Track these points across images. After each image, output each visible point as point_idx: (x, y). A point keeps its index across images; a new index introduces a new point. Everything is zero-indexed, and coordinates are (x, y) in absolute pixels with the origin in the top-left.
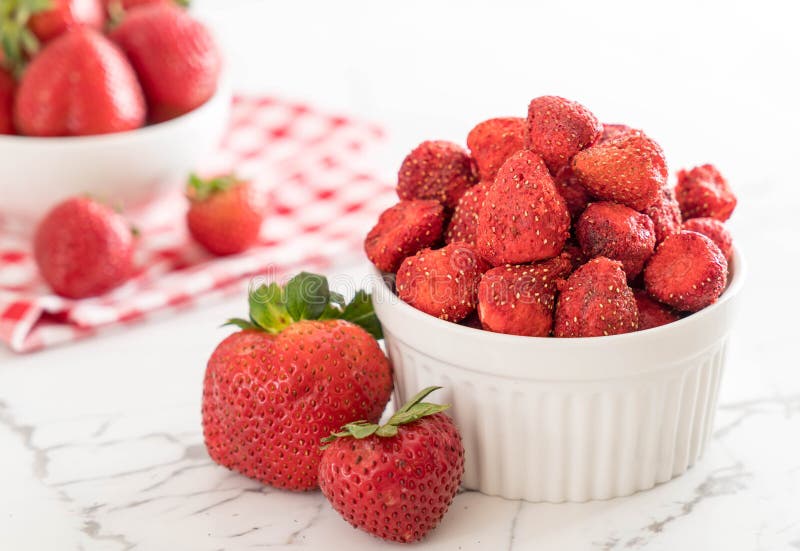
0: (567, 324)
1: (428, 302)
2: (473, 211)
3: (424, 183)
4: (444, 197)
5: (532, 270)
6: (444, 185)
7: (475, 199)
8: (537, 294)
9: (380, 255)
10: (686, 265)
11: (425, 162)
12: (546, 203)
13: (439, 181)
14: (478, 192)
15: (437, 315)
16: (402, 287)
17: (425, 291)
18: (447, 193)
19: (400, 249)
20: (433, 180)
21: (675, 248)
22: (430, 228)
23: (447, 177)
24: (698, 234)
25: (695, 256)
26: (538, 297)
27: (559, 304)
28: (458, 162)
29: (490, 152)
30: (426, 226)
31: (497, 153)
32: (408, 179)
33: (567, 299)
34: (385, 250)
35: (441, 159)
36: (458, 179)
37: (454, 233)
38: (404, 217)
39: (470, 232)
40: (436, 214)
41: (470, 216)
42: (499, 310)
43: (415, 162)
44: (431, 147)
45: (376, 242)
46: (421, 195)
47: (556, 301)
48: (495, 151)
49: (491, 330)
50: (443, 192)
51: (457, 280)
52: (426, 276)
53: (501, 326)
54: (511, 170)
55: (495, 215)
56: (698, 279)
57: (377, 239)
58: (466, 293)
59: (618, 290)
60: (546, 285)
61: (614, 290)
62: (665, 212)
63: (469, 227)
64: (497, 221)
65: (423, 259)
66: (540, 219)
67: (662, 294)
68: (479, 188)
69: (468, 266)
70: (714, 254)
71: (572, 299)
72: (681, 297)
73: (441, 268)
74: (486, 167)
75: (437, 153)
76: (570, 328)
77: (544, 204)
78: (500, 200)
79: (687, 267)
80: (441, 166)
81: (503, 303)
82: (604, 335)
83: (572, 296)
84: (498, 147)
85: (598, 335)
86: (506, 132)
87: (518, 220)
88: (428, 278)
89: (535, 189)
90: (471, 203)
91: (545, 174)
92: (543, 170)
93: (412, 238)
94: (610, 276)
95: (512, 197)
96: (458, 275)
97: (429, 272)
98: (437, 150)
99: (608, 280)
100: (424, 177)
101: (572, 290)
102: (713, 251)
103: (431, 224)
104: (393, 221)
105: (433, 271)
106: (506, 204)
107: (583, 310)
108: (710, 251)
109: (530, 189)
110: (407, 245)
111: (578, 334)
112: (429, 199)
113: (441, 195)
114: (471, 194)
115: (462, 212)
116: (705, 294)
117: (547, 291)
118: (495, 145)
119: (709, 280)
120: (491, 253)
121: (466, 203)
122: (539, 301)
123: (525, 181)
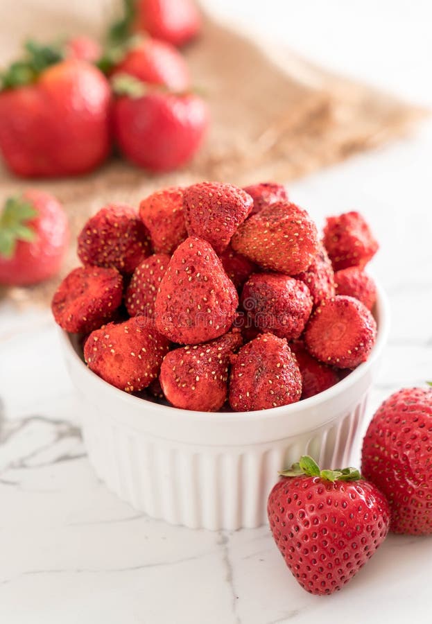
0: (241, 397)
2: (150, 283)
3: (103, 250)
4: (122, 264)
5: (208, 351)
6: (122, 252)
7: (151, 272)
8: (213, 373)
9: (67, 322)
10: (341, 329)
11: (104, 233)
12: (218, 295)
13: (117, 249)
14: (154, 265)
15: (122, 388)
16: (90, 360)
17: (112, 366)
18: (125, 260)
19: (85, 319)
20: (112, 248)
21: (331, 314)
23: (124, 245)
24: (350, 299)
25: (348, 320)
26: (214, 375)
27: (232, 376)
28: (134, 228)
29: (162, 227)
30: (108, 299)
31: (169, 227)
32: (88, 247)
33: (240, 375)
34: (72, 319)
35: (118, 228)
36: (135, 246)
37: (134, 301)
38: (87, 286)
39: (148, 301)
41: (147, 287)
42: (181, 390)
43: (95, 231)
44: (108, 215)
45: (62, 308)
46: (100, 261)
47: (229, 373)
48: (166, 225)
49: (171, 405)
50: (121, 259)
51: (140, 357)
52: (111, 353)
53: (183, 404)
54: (183, 262)
55: (172, 306)
56: (352, 344)
57: (63, 305)
58: (148, 367)
59: (285, 366)
60: (221, 362)
61: (282, 367)
62: (320, 276)
63: (147, 296)
64: (173, 312)
65: (107, 336)
66: (212, 311)
67: (321, 356)
68: (154, 261)
69: (149, 343)
70: (365, 319)
71: (243, 377)
72: (338, 360)
73: (125, 346)
74: (159, 239)
75: (114, 222)
76: (244, 401)
77: (214, 296)
78: (175, 292)
79: (341, 331)
80: (118, 235)
81: (183, 386)
82: (274, 407)
83: (244, 372)
84: (169, 221)
85: (268, 407)
86: (175, 207)
87: (193, 313)
88: (114, 355)
89: (206, 281)
90: (148, 276)
91: (214, 263)
92: (212, 259)
93: (95, 310)
94: (278, 355)
95: (185, 290)
96: (141, 351)
97: (114, 349)
98: (114, 218)
99: (275, 358)
100: (103, 246)
101: (244, 366)
102: (364, 315)
103: (113, 296)
104: (78, 288)
105: (118, 348)
106: (180, 296)
107: (254, 386)
108: (362, 317)
109: (201, 283)
110: (91, 317)
111: (251, 405)
112: (109, 267)
113: (119, 262)
114: (147, 267)
115: (139, 282)
116: (359, 356)
117: (221, 367)
118: (167, 220)
119: (362, 344)
120: (169, 335)
121: (143, 275)
122: (215, 378)
123: (196, 274)
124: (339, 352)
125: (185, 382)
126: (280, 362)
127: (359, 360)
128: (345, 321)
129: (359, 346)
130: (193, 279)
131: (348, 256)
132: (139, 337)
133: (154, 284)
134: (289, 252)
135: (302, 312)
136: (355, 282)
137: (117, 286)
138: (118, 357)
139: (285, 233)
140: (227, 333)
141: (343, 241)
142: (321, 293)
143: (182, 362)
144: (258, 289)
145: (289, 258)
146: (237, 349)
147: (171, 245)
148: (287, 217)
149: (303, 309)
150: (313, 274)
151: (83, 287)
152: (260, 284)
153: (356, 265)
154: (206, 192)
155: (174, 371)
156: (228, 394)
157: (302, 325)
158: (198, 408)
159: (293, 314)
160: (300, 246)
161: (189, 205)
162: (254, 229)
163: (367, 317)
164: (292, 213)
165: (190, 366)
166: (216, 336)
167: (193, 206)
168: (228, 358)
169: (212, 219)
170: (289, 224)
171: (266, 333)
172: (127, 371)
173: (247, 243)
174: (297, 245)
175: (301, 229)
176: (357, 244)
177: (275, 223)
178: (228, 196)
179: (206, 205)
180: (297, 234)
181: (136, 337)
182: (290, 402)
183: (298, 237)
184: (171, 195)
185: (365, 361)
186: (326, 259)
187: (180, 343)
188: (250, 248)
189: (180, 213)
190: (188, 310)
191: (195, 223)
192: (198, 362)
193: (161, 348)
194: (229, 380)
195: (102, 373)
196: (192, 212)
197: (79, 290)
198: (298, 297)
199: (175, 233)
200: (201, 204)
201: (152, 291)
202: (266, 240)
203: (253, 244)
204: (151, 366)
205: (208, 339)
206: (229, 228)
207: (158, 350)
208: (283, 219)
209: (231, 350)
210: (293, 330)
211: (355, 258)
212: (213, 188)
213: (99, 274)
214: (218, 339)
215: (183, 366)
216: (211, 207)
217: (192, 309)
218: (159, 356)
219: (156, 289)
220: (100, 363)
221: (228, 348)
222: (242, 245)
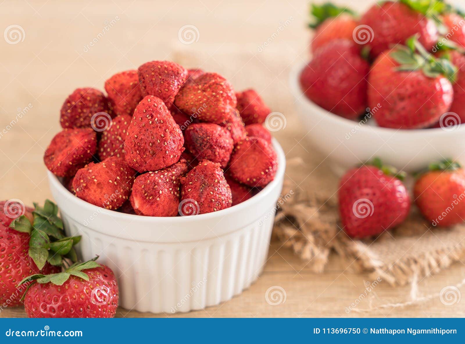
2: (117, 135)
3: (80, 117)
5: (166, 174)
7: (118, 127)
8: (171, 189)
9: (58, 167)
11: (80, 104)
12: (171, 133)
13: (90, 115)
14: (119, 122)
16: (78, 190)
17: (95, 191)
19: (71, 163)
20: (86, 115)
21: (247, 149)
22: (90, 149)
23: (95, 112)
25: (259, 153)
26: (171, 191)
27: (183, 193)
28: (101, 101)
29: (123, 95)
30: (87, 147)
31: (128, 95)
32: (69, 115)
33: (189, 190)
34: (61, 164)
35: (90, 101)
37: (105, 150)
38: (70, 141)
39: (116, 148)
40: (93, 139)
41: (115, 138)
42: (149, 202)
43: (73, 103)
44: (82, 93)
45: (53, 158)
46: (78, 125)
47: (181, 190)
48: (126, 94)
49: (142, 214)
51: (115, 183)
52: (94, 183)
53: (151, 212)
54: (145, 111)
55: (138, 142)
56: (264, 168)
57: (53, 156)
58: (122, 190)
59: (220, 182)
60: (175, 182)
61: (219, 182)
62: (236, 126)
63: (115, 145)
64: (140, 146)
65: (90, 171)
66: (167, 144)
67: (242, 178)
68: (119, 119)
69: (121, 173)
71: (192, 190)
72: (255, 180)
73: (104, 176)
74: (122, 105)
75: (87, 96)
77: (168, 133)
78: (140, 132)
79: (255, 160)
80: (91, 105)
81: (151, 198)
82: (214, 211)
83: (192, 188)
84: (128, 91)
85: (211, 211)
86: (131, 81)
87: (154, 146)
88: (96, 183)
89: (162, 123)
90: (115, 130)
91: (166, 112)
92: (165, 109)
93: (78, 156)
94: (215, 174)
95: (148, 130)
96: (116, 180)
97: (96, 179)
98: (86, 94)
99: (214, 176)
100: (80, 113)
101: (191, 184)
103: (90, 145)
104: (63, 144)
105: (99, 178)
106: (144, 135)
107: (200, 197)
109: (159, 125)
110: (76, 161)
112: (85, 128)
114: (115, 123)
115: (109, 135)
116: (269, 176)
117: (175, 186)
118: (126, 91)
119: (270, 167)
120: (137, 165)
121: (112, 130)
122: (172, 193)
123: (155, 119)
124: (255, 174)
125: (152, 195)
126: (217, 178)
127: (269, 179)
128: (257, 153)
129: (268, 169)
130: (153, 123)
131: (251, 117)
132: (114, 169)
133: (120, 135)
134: (217, 105)
135: (228, 147)
138: (99, 185)
139: (213, 92)
140: (177, 163)
141: (245, 108)
142: (237, 137)
143: (149, 181)
144: (197, 131)
145: (216, 109)
146: (185, 173)
147: (130, 108)
148: (213, 81)
149: (228, 145)
150: (231, 124)
151: (67, 143)
152: (197, 128)
154: (155, 66)
155: (143, 188)
157: (228, 156)
158: (161, 215)
159: (222, 148)
160: (224, 100)
161: (144, 75)
162: (190, 91)
164: (216, 78)
165: (154, 184)
166: (171, 164)
167: (147, 76)
168: (179, 180)
169: (162, 82)
170: (215, 85)
171: (205, 161)
172: (106, 194)
173: (186, 100)
174: (222, 99)
175: (224, 88)
177: (206, 85)
178: (172, 67)
179: (157, 74)
180: (221, 92)
181: (112, 170)
182: (225, 208)
183: (222, 94)
184: (128, 74)
185: (272, 180)
187: (145, 170)
188: (189, 103)
189: (135, 85)
190: (151, 144)
191: (149, 87)
192: (160, 181)
193: (130, 177)
194: (181, 195)
195: (88, 198)
196: (146, 80)
197: (65, 145)
198: (224, 137)
199: (132, 99)
200: (153, 73)
201: (119, 141)
202: (200, 97)
203: (191, 101)
204: (124, 189)
205: (165, 166)
206: (175, 88)
207: (128, 179)
208: (210, 83)
209: (181, 174)
210: (223, 159)
211: (255, 118)
212: (160, 63)
213: (78, 132)
214: (172, 167)
215: (149, 184)
216: (160, 75)
217: (153, 143)
218: (129, 183)
219: (122, 139)
220: (86, 191)
221: (179, 172)
222: (183, 102)
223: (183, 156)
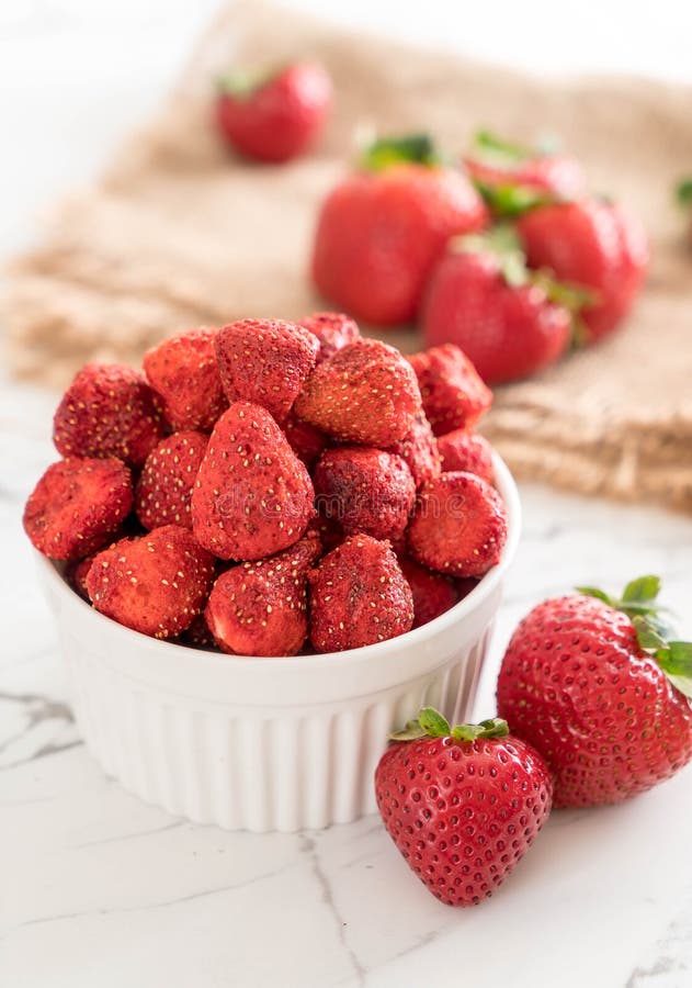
0: (330, 631)
1: (140, 618)
2: (174, 476)
3: (95, 432)
4: (126, 450)
5: (279, 567)
6: (124, 433)
7: (176, 460)
8: (289, 599)
9: (53, 544)
10: (459, 520)
11: (94, 406)
12: (288, 484)
13: (116, 429)
14: (179, 448)
15: (151, 633)
16: (97, 597)
17: (134, 602)
18: (129, 444)
19: (81, 537)
20: (108, 428)
22: (119, 506)
23: (127, 422)
24: (467, 476)
25: (469, 507)
26: (290, 602)
27: (315, 602)
28: (138, 397)
29: (185, 391)
30: (115, 503)
31: (195, 391)
32: (73, 430)
33: (327, 599)
34: (60, 538)
35: (115, 398)
36: (142, 423)
37: (150, 504)
38: (78, 487)
39: (173, 502)
41: (170, 481)
42: (245, 629)
43: (81, 405)
45: (42, 524)
46: (92, 449)
47: (309, 597)
48: (191, 388)
49: (232, 652)
50: (124, 444)
51: (175, 585)
52: (131, 584)
53: (249, 648)
54: (233, 439)
55: (221, 505)
56: (480, 541)
57: (43, 519)
58: (188, 599)
59: (391, 580)
60: (297, 582)
61: (387, 582)
62: (420, 447)
63: (171, 496)
64: (224, 514)
65: (123, 559)
66: (282, 507)
67: (435, 561)
68: (178, 442)
69: (187, 563)
70: (493, 503)
71: (333, 601)
72: (460, 566)
73: (152, 572)
74: (182, 410)
75: (109, 390)
76: (335, 637)
77: (284, 486)
78: (224, 484)
79: (460, 524)
80: (117, 408)
81: (249, 621)
82: (379, 641)
83: (332, 594)
84: (195, 382)
85: (372, 643)
86: (202, 360)
87: (254, 513)
88: (136, 586)
89: (270, 465)
90: (171, 465)
91: (276, 437)
92: (274, 432)
93: (96, 521)
94: (381, 565)
95: (240, 480)
96: (176, 578)
97: (136, 577)
98: (107, 384)
99: (377, 570)
100: (95, 426)
101: (331, 586)
102: (491, 498)
103: (121, 499)
104: (63, 492)
105: (141, 576)
106: (233, 490)
107: (350, 613)
108: (488, 500)
109: (263, 467)
110: (90, 533)
111: (347, 642)
112: (106, 457)
113: (121, 448)
114: (169, 451)
115: (158, 475)
116: (489, 557)
117: (298, 589)
118: (191, 380)
119: (492, 540)
120: (218, 549)
121: (163, 464)
122: (292, 606)
123: (255, 455)
124: (460, 554)
125: (252, 616)
126: (385, 574)
127: (490, 562)
128: (465, 508)
129: (489, 543)
130: (250, 464)
131: (449, 416)
132: (172, 556)
133: (181, 478)
134: (381, 414)
135: (405, 499)
136: (465, 451)
137: (125, 484)
138: (142, 589)
139: (373, 386)
140: (301, 539)
141: (438, 393)
142: (423, 471)
143: (244, 586)
144: (340, 471)
145: (381, 422)
146: (316, 561)
147: (199, 417)
148: (374, 363)
149: (406, 496)
150: (410, 444)
151: (71, 490)
152: (342, 463)
153: (461, 426)
154: (252, 334)
155: (234, 601)
156: (310, 629)
157: (405, 518)
158: (270, 652)
159: (393, 503)
160: (395, 404)
161: (229, 355)
162: (326, 383)
163: (495, 500)
164: (379, 356)
165: (256, 591)
166: (287, 544)
167: (236, 357)
168: (306, 576)
169: (267, 373)
170: (377, 372)
171: (357, 534)
172: (157, 607)
173: (318, 405)
174: (391, 402)
175: (395, 378)
176: (460, 397)
177: (358, 373)
178: (286, 337)
179: (256, 354)
180: (390, 387)
181: (166, 557)
182: (401, 633)
183: (391, 391)
184: (193, 343)
185: (497, 563)
186: (424, 421)
187: (236, 560)
188: (323, 411)
189: (209, 369)
190: (247, 510)
191: (241, 381)
192: (268, 584)
193: (205, 569)
194: (309, 607)
195: (118, 615)
196: (234, 365)
197: (66, 495)
198: (398, 478)
199: (204, 398)
200: (247, 353)
201: (178, 488)
202: (346, 398)
203: (327, 406)
204: (191, 597)
205: (276, 550)
206: (293, 384)
207: (201, 573)
208: (367, 366)
209: (309, 563)
210: (394, 528)
211: (459, 417)
212: (262, 328)
213: (93, 468)
214: (290, 550)
215: (246, 592)
216: (263, 356)
217: (253, 508)
218: (202, 582)
219: (184, 483)
220: (115, 599)
221: (304, 561)
222: (311, 408)
223: (313, 523)
